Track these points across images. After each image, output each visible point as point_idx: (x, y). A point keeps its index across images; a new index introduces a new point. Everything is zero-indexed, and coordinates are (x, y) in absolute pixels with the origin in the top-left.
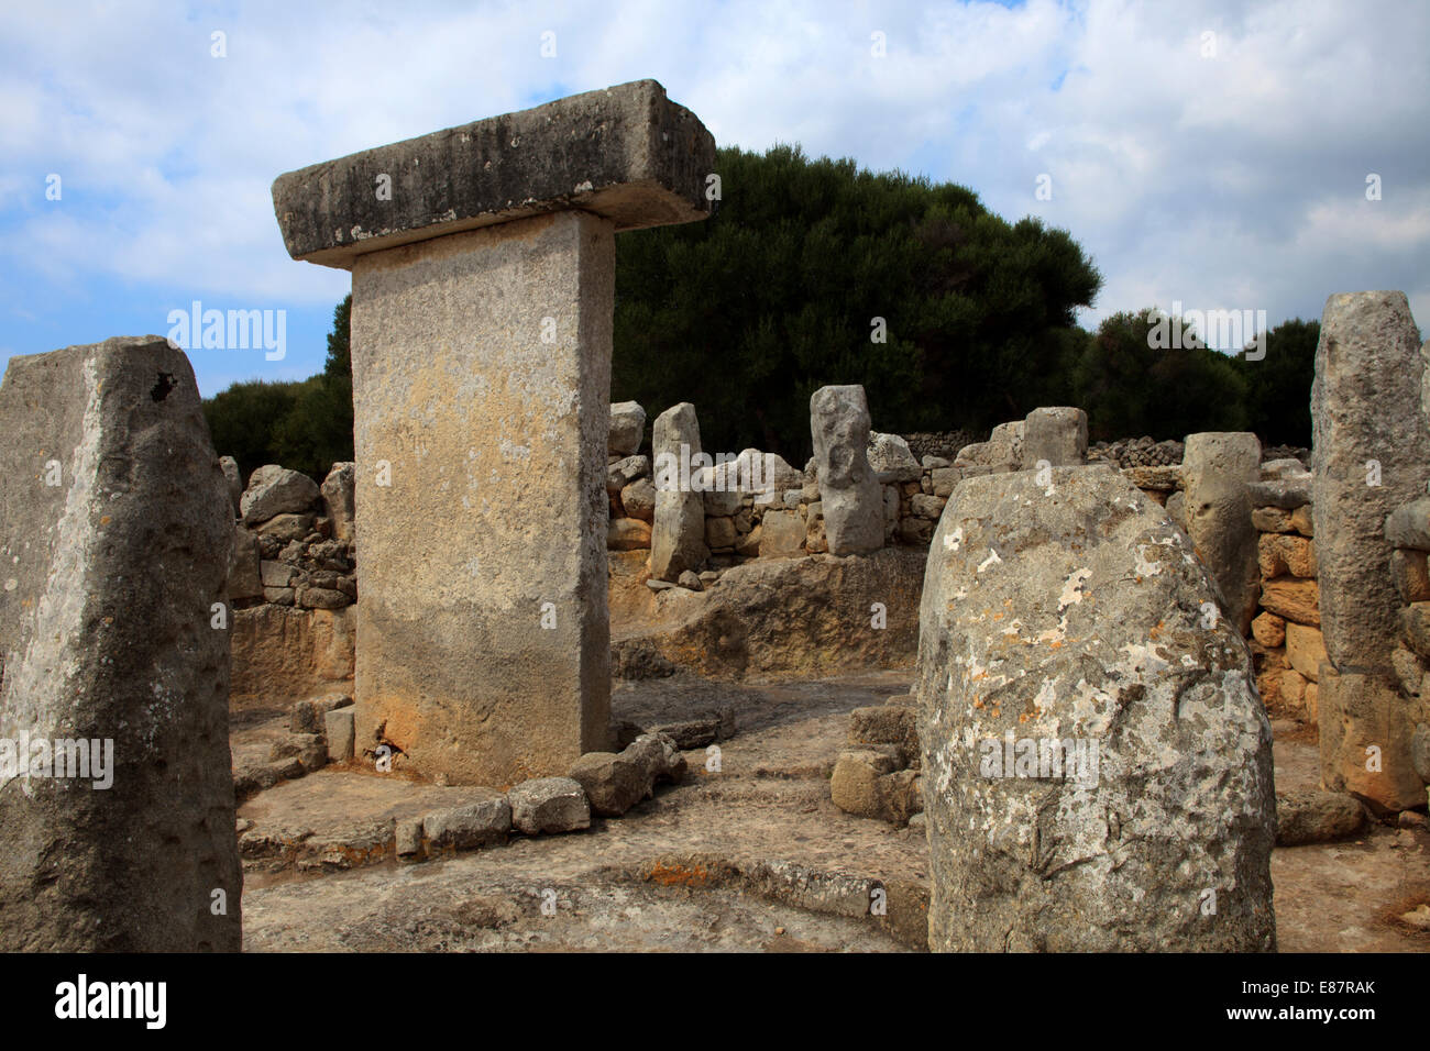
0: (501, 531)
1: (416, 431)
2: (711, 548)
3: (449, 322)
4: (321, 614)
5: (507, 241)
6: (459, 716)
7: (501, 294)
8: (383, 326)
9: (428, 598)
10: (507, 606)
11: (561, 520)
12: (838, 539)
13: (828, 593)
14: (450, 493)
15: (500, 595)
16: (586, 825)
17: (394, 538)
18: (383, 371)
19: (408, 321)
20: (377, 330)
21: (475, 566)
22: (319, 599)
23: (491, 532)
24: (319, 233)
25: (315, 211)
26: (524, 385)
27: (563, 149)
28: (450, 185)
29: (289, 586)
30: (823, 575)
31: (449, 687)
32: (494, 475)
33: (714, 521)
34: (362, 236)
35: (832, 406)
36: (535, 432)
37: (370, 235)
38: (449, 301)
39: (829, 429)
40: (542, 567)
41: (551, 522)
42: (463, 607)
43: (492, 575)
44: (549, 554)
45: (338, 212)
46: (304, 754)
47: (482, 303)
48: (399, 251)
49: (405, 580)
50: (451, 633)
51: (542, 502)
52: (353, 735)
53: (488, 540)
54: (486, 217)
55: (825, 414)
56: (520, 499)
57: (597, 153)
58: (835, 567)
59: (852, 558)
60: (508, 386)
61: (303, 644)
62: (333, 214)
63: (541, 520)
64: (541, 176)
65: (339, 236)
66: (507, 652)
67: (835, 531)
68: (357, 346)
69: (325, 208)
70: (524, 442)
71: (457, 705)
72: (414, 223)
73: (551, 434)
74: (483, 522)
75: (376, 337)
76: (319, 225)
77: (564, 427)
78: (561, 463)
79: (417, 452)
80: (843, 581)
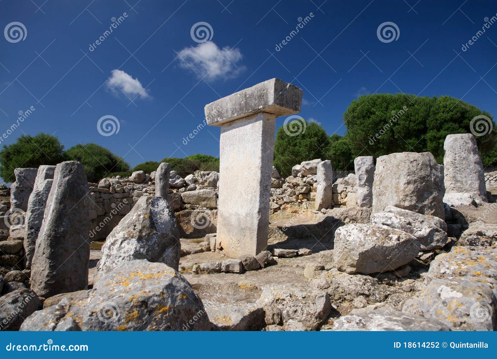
1: (230, 169)
2: (334, 202)
3: (237, 141)
5: (249, 121)
6: (234, 242)
7: (247, 134)
9: (230, 211)
10: (244, 215)
11: (255, 194)
12: (361, 202)
13: (357, 218)
14: (235, 185)
15: (243, 212)
16: (238, 272)
18: (225, 153)
21: (239, 204)
24: (212, 119)
26: (250, 158)
27: (257, 98)
30: (355, 213)
32: (244, 181)
33: (335, 194)
34: (220, 120)
35: (360, 163)
36: (252, 170)
39: (359, 169)
40: (251, 205)
42: (236, 214)
44: (253, 202)
46: (204, 247)
47: (243, 137)
48: (229, 123)
50: (234, 220)
52: (215, 244)
53: (242, 197)
54: (243, 115)
55: (358, 165)
57: (263, 98)
58: (359, 210)
59: (364, 208)
60: (247, 158)
64: (252, 104)
67: (360, 200)
70: (249, 173)
71: (234, 239)
72: (229, 117)
73: (255, 171)
76: (212, 117)
77: (257, 169)
78: (256, 179)
79: (230, 174)
80: (361, 215)
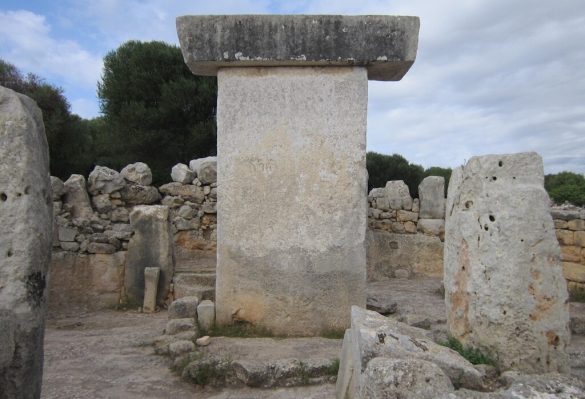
0: (320, 214)
1: (265, 162)
3: (288, 109)
4: (99, 257)
5: (326, 75)
6: (291, 304)
7: (321, 100)
8: (241, 106)
9: (272, 245)
10: (323, 249)
11: (355, 210)
14: (287, 194)
15: (320, 244)
17: (248, 215)
18: (241, 129)
19: (259, 106)
20: (237, 107)
21: (303, 230)
22: (100, 248)
23: (314, 214)
24: (211, 52)
25: (210, 41)
26: (335, 145)
27: (372, 39)
28: (304, 43)
29: (76, 241)
31: (285, 290)
32: (315, 187)
36: (340, 168)
37: (248, 58)
38: (288, 99)
40: (345, 231)
41: (350, 211)
42: (294, 250)
43: (313, 234)
44: (349, 225)
45: (226, 43)
47: (309, 103)
48: (253, 69)
49: (255, 236)
50: (286, 263)
51: (345, 201)
52: (215, 317)
53: (312, 217)
54: (322, 62)
56: (331, 198)
57: (391, 44)
60: (324, 145)
61: (85, 274)
62: (223, 44)
63: (344, 209)
64: (359, 49)
65: (226, 56)
66: (323, 272)
68: (221, 113)
69: (218, 40)
70: (335, 172)
71: (290, 299)
72: (278, 57)
73: (350, 170)
74: (308, 209)
75: (236, 111)
76: (212, 47)
77: (357, 167)
78: (356, 183)
79: (265, 172)
